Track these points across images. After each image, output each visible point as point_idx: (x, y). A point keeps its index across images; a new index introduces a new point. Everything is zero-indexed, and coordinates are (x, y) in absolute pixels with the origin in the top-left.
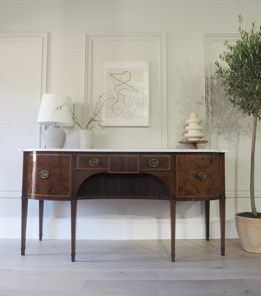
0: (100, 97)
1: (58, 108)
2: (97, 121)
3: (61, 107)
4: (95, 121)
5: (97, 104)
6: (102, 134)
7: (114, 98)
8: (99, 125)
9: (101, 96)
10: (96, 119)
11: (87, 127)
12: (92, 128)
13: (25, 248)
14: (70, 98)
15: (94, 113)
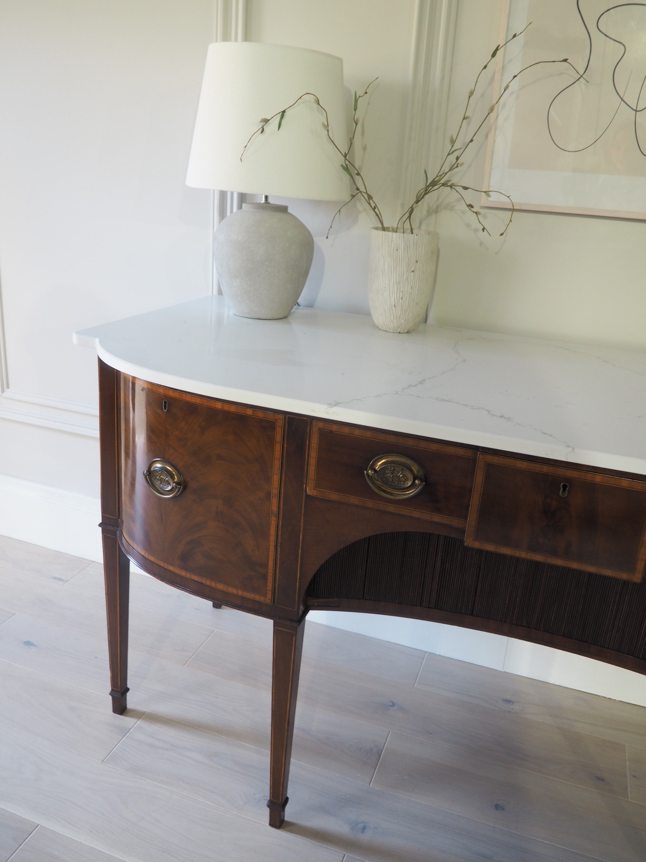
0: (494, 55)
1: (266, 121)
2: (460, 189)
3: (282, 117)
4: (451, 186)
5: (471, 93)
6: (481, 244)
7: (565, 60)
8: (470, 206)
9: (497, 49)
10: (456, 177)
11: (410, 217)
12: (437, 207)
13: (128, 690)
14: (341, 60)
15: (453, 142)
